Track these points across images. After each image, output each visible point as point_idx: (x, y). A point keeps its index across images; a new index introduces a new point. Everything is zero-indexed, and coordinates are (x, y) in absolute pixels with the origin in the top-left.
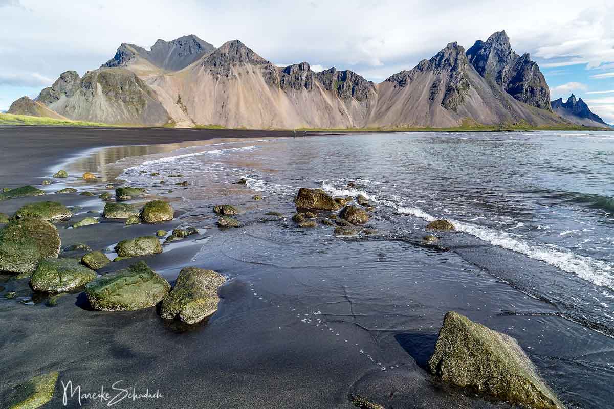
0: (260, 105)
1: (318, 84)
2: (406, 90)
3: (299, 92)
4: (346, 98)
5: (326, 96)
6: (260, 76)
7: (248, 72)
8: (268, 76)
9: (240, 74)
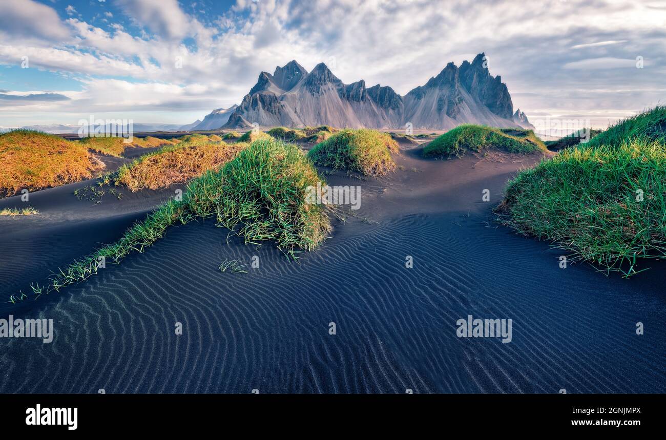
0: (337, 113)
1: (369, 97)
2: (422, 102)
3: (358, 103)
4: (386, 109)
5: (374, 107)
6: (336, 91)
7: (329, 89)
8: (341, 91)
9: (325, 91)
